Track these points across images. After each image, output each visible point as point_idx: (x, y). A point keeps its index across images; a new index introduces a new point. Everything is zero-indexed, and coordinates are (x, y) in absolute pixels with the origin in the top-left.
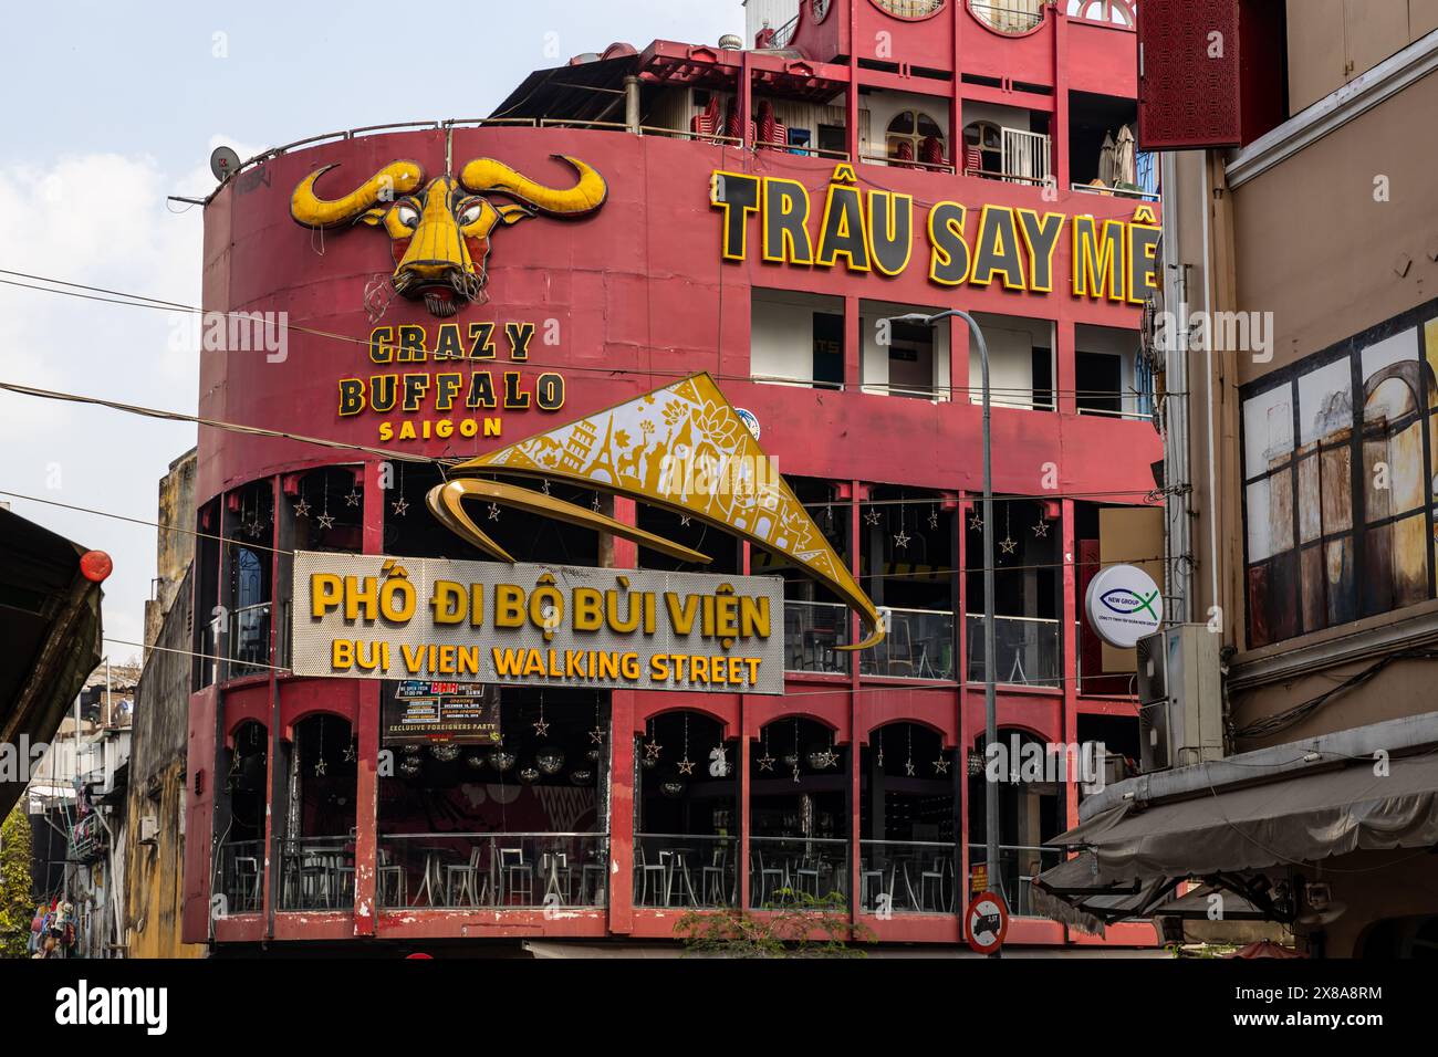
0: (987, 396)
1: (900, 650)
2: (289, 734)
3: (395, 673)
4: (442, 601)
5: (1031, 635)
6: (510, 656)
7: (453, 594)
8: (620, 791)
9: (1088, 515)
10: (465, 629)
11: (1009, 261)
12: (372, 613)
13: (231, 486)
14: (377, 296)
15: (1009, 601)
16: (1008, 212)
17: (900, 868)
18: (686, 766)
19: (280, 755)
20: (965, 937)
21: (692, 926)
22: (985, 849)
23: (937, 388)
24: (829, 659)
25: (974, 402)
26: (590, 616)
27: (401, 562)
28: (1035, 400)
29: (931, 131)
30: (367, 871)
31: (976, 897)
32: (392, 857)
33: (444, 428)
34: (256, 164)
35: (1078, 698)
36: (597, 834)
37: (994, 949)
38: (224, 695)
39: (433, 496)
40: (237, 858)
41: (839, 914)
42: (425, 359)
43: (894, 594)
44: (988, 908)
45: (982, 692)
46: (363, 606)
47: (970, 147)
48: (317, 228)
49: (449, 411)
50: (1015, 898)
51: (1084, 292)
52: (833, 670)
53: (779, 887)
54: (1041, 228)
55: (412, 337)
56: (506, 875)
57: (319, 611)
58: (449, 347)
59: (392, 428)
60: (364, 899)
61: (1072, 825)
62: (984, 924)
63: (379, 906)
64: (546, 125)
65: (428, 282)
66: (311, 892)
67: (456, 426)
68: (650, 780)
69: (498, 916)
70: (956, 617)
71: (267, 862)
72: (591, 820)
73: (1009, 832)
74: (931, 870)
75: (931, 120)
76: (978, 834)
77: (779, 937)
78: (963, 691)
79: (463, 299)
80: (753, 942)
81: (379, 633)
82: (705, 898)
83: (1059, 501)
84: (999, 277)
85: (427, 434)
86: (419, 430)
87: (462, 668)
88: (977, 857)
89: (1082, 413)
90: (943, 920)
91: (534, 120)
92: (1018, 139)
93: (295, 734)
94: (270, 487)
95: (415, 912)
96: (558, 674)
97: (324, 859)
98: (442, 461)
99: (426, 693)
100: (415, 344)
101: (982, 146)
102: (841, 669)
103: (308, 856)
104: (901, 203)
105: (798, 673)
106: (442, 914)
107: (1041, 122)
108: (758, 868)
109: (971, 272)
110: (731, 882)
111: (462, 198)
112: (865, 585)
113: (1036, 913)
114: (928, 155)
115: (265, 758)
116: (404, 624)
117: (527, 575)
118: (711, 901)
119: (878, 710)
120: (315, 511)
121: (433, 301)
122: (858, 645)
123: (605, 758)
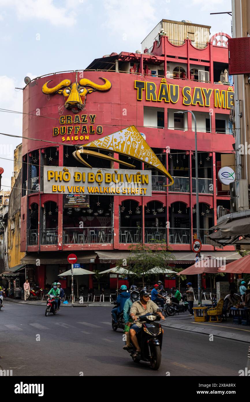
0: (196, 130)
1: (177, 186)
2: (43, 206)
3: (66, 192)
4: (76, 176)
5: (206, 182)
6: (91, 188)
7: (79, 175)
8: (116, 218)
9: (218, 155)
10: (81, 182)
11: (200, 99)
12: (61, 179)
13: (29, 151)
14: (61, 109)
15: (201, 175)
16: (200, 89)
17: (178, 234)
18: (130, 212)
19: (41, 210)
20: (192, 249)
21: (132, 247)
22: (196, 230)
23: (185, 128)
24: (162, 188)
25: (193, 131)
26: (109, 179)
27: (67, 168)
28: (206, 130)
29: (183, 71)
30: (61, 236)
31: (194, 240)
32: (66, 233)
33: (76, 138)
34: (34, 80)
35: (217, 196)
36: (111, 227)
37: (199, 252)
38: (29, 197)
39: (74, 153)
40: (32, 233)
41: (164, 244)
42: (72, 123)
43: (176, 174)
44: (197, 243)
45: (195, 195)
46: (59, 178)
47: (192, 74)
48: (48, 94)
49: (77, 134)
50: (203, 240)
51: (217, 106)
52: (162, 190)
53: (151, 238)
54: (207, 92)
55: (69, 118)
56: (91, 236)
57: (49, 179)
58: (77, 120)
59: (65, 138)
60: (60, 242)
61: (215, 224)
62: (196, 246)
63: (63, 243)
64: (98, 71)
65: (72, 106)
66: (48, 240)
67: (79, 138)
68: (122, 215)
69: (89, 245)
70: (190, 178)
71: (39, 234)
72: (110, 224)
73: (202, 226)
74: (185, 234)
75: (183, 68)
76: (195, 226)
77: (151, 249)
78: (191, 195)
79: (80, 110)
80: (145, 251)
81: (63, 184)
82: (135, 241)
83: (212, 153)
84: (198, 103)
85: (72, 140)
86: (71, 139)
87: (81, 191)
88: (195, 231)
89: (217, 133)
90: (187, 245)
91: (95, 70)
92: (202, 73)
93: (44, 206)
94: (38, 151)
95: (71, 245)
96: (102, 192)
97: (51, 233)
98: (76, 146)
99: (73, 197)
100: (70, 120)
101: (194, 74)
102: (164, 190)
103: (48, 233)
104: (177, 87)
105: (155, 191)
106: (77, 245)
107: (207, 69)
108: (146, 234)
109: (192, 102)
110: (140, 238)
111: (79, 87)
112: (169, 172)
113: (208, 244)
114: (182, 76)
115: (38, 211)
116: (68, 181)
117: (95, 170)
118: (136, 242)
119: (173, 199)
120: (48, 157)
121: (73, 110)
122: (168, 185)
123: (113, 210)
